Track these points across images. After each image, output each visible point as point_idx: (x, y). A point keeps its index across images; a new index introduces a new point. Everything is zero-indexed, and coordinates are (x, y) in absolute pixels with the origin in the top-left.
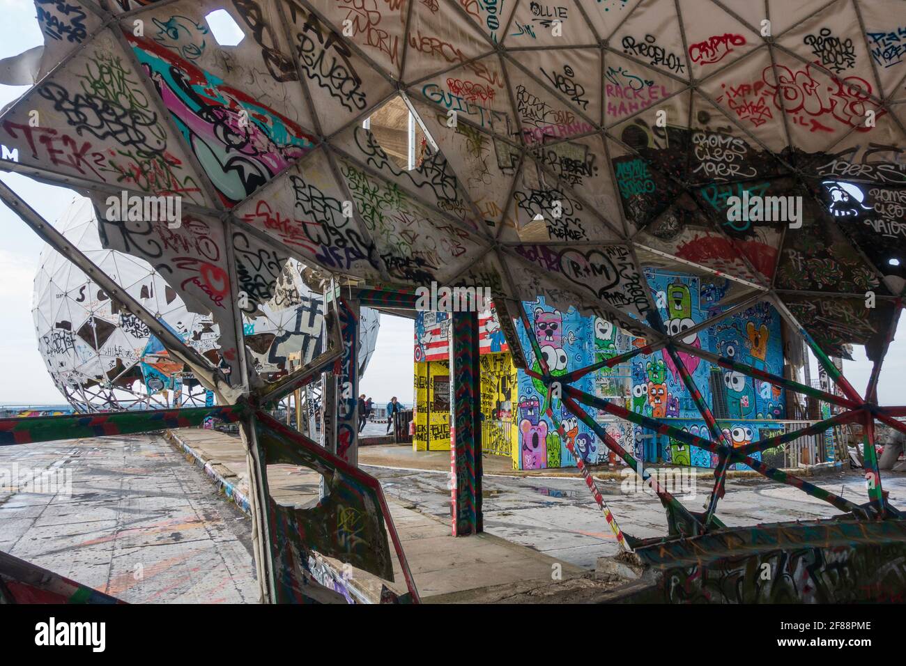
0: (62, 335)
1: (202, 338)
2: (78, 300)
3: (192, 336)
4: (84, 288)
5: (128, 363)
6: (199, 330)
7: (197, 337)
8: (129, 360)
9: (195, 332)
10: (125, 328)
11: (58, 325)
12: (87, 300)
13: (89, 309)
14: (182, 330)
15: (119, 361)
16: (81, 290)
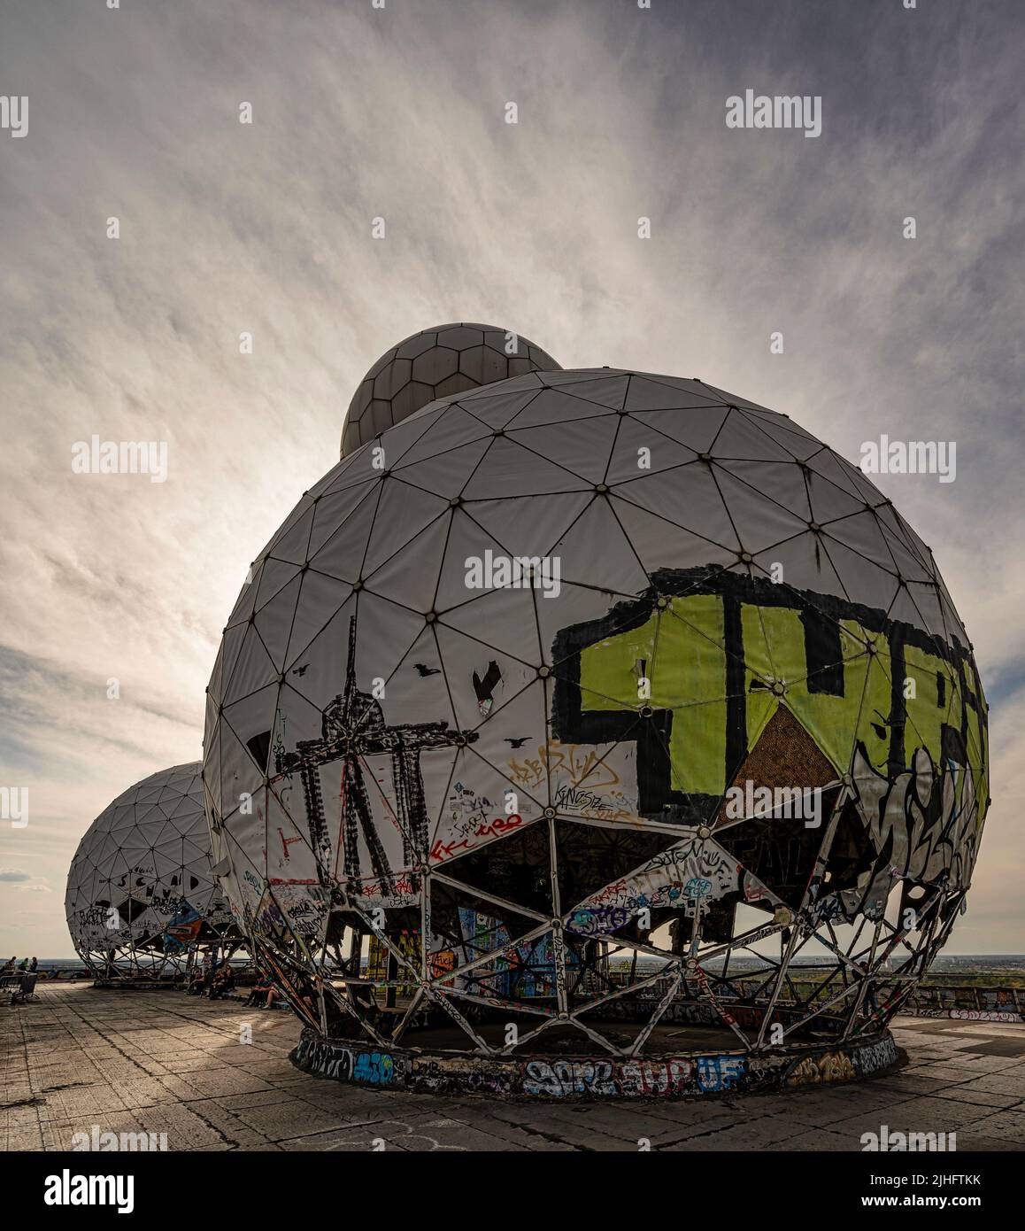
0: (100, 911)
1: (214, 915)
2: (119, 885)
3: (207, 913)
4: (126, 876)
5: (153, 933)
6: (212, 908)
7: (210, 914)
8: (154, 931)
9: (209, 910)
10: (156, 907)
11: (97, 904)
12: (127, 886)
13: (128, 892)
14: (200, 909)
15: (146, 932)
16: (123, 878)
